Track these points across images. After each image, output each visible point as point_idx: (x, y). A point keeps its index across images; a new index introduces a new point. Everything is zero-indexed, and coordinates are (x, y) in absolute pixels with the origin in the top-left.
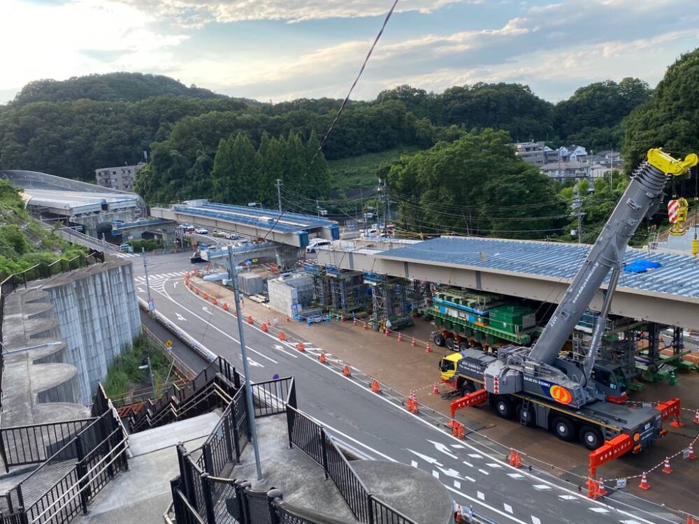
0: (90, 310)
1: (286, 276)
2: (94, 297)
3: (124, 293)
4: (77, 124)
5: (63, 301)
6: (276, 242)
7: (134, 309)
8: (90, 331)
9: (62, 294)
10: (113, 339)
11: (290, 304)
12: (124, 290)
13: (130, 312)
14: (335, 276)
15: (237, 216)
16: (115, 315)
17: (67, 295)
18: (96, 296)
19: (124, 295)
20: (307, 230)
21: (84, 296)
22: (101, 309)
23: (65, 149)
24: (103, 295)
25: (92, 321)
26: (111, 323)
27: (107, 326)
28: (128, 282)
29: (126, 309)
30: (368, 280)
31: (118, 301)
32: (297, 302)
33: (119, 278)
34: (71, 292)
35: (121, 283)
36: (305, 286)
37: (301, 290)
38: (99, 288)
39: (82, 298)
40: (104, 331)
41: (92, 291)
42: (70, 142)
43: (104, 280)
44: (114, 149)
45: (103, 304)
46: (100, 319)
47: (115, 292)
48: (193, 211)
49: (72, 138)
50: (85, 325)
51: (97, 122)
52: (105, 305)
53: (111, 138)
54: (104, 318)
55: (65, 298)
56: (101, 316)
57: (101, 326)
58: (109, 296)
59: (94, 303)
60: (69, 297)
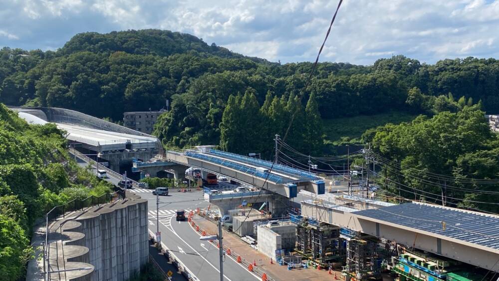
0: (110, 239)
1: (273, 223)
2: (115, 229)
3: (138, 227)
4: (112, 72)
5: (91, 231)
6: (269, 191)
7: (144, 240)
8: (108, 257)
9: (91, 225)
10: (125, 265)
11: (275, 249)
12: (138, 224)
13: (141, 243)
14: (316, 228)
15: (238, 165)
16: (129, 244)
17: (94, 227)
18: (116, 228)
19: (138, 228)
20: (297, 183)
21: (107, 228)
22: (118, 238)
23: (101, 93)
24: (122, 227)
25: (110, 248)
26: (125, 251)
27: (121, 253)
28: (142, 217)
29: (139, 241)
30: (343, 234)
31: (132, 234)
32: (281, 247)
33: (136, 214)
34: (98, 224)
35: (136, 218)
36: (289, 234)
37: (286, 236)
38: (119, 221)
39: (105, 229)
40: (119, 257)
41: (113, 224)
42: (105, 87)
43: (124, 215)
44: (142, 96)
45: (121, 235)
46: (117, 247)
47: (131, 225)
48: (202, 157)
49: (107, 84)
50: (105, 251)
51: (129, 72)
52: (122, 235)
53: (139, 86)
54: (120, 246)
55: (93, 228)
56: (118, 245)
57: (117, 253)
58: (126, 228)
59: (114, 234)
60: (96, 228)
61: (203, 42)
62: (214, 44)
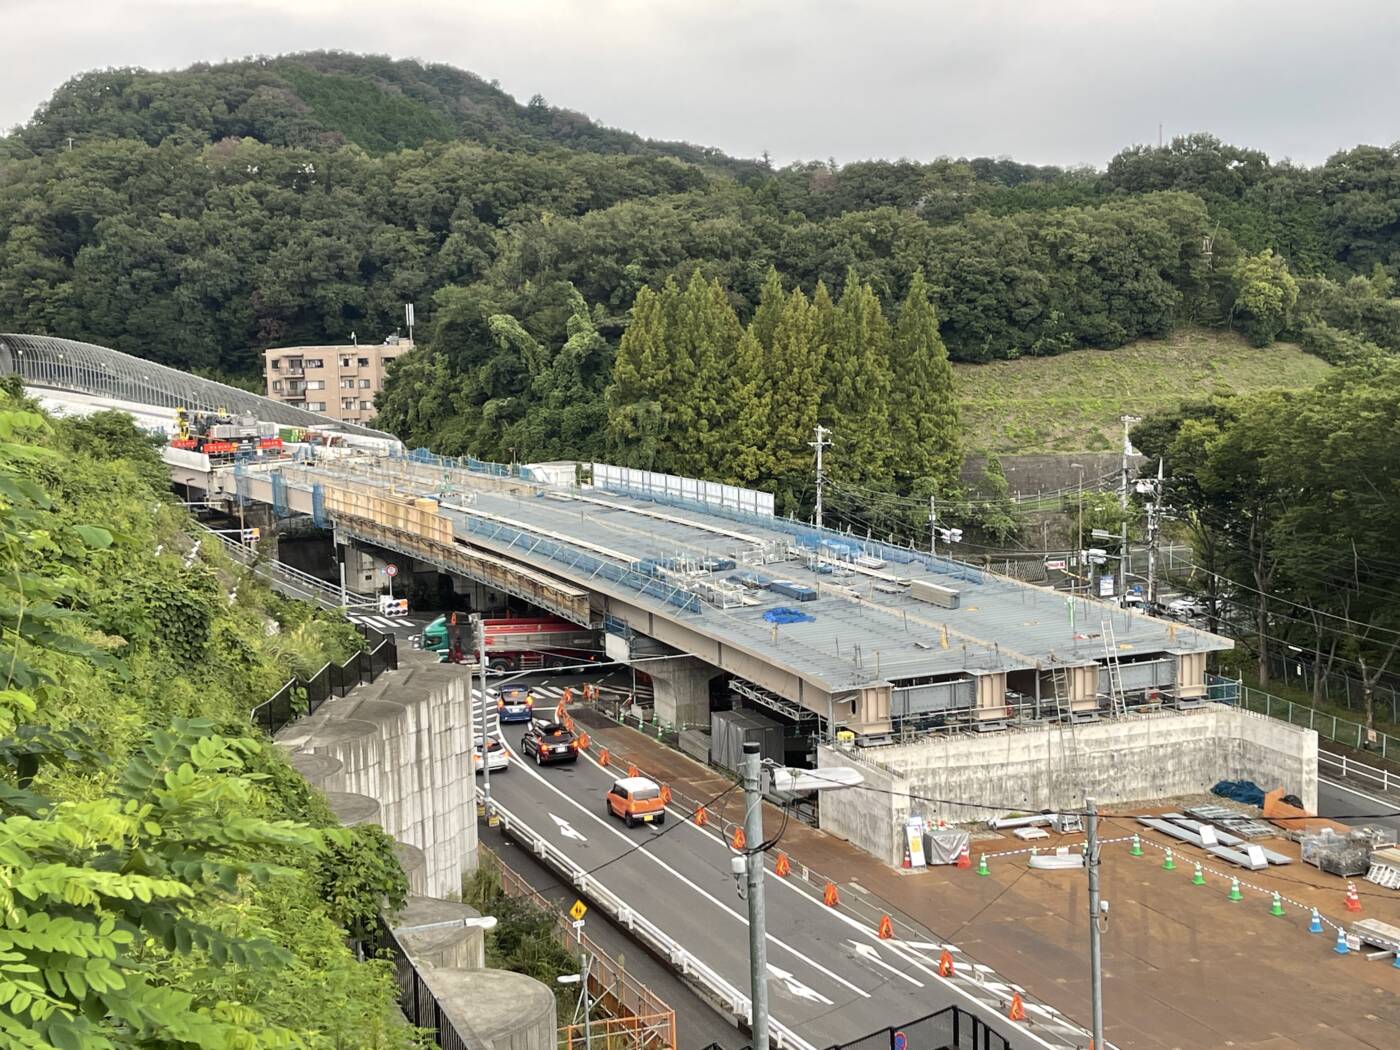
3: (453, 758)
9: (357, 761)
17: (366, 767)
19: (453, 762)
23: (177, 282)
24: (419, 762)
33: (447, 715)
42: (191, 263)
43: (424, 725)
44: (319, 292)
49: (198, 252)
51: (272, 211)
52: (421, 789)
53: (309, 259)
55: (362, 773)
60: (371, 770)
61: (499, 93)
62: (538, 98)
